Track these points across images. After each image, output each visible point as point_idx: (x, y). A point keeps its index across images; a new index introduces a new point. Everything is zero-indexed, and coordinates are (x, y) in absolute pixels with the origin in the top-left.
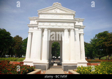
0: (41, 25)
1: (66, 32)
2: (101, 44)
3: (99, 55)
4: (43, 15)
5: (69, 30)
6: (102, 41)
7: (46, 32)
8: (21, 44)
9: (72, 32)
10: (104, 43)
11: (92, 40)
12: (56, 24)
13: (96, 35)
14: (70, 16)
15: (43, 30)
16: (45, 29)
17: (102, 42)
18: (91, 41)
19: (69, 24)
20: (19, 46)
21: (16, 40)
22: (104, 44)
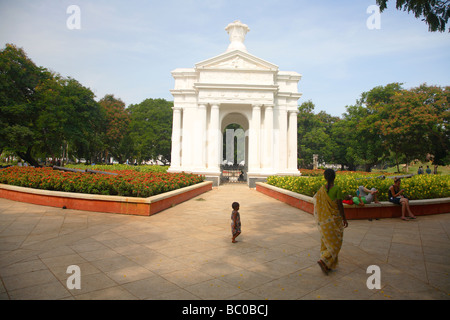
0: (205, 97)
1: (256, 113)
2: (372, 125)
3: (365, 158)
4: (207, 74)
5: (263, 109)
6: (376, 116)
7: (215, 112)
8: (127, 123)
9: (269, 113)
10: (379, 122)
11: (349, 110)
12: (236, 94)
13: (364, 95)
14: (266, 76)
15: (209, 107)
16: (213, 107)
17: (374, 120)
18: (348, 113)
19: (263, 94)
20: (122, 131)
21: (110, 110)
22: (380, 125)
